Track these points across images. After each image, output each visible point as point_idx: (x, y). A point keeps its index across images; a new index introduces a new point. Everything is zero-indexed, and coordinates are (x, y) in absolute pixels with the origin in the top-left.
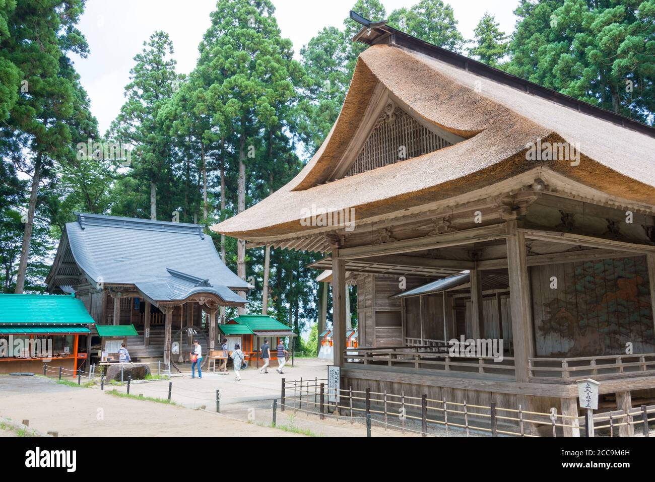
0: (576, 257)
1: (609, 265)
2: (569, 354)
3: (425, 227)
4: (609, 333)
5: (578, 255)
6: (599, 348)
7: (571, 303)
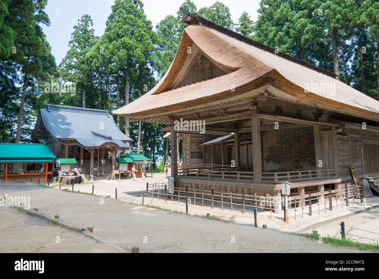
0: (282, 127)
1: (297, 130)
2: (278, 171)
3: (214, 112)
4: (296, 161)
5: (283, 126)
6: (291, 168)
7: (279, 148)
